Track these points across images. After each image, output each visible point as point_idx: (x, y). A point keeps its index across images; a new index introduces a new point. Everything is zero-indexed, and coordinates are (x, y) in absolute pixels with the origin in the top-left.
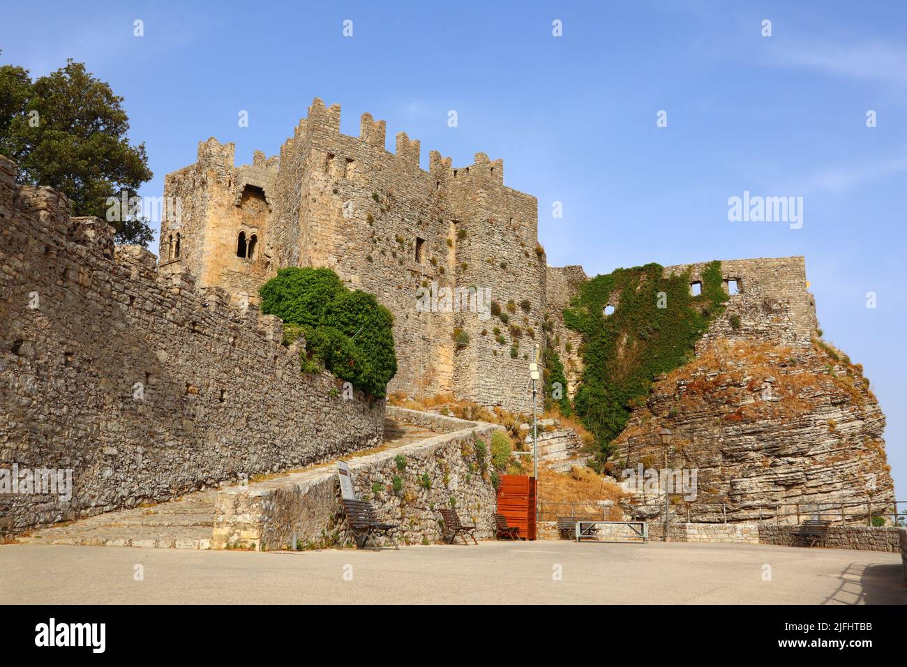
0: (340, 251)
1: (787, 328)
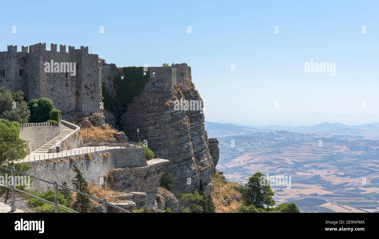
0: (48, 80)
1: (166, 86)
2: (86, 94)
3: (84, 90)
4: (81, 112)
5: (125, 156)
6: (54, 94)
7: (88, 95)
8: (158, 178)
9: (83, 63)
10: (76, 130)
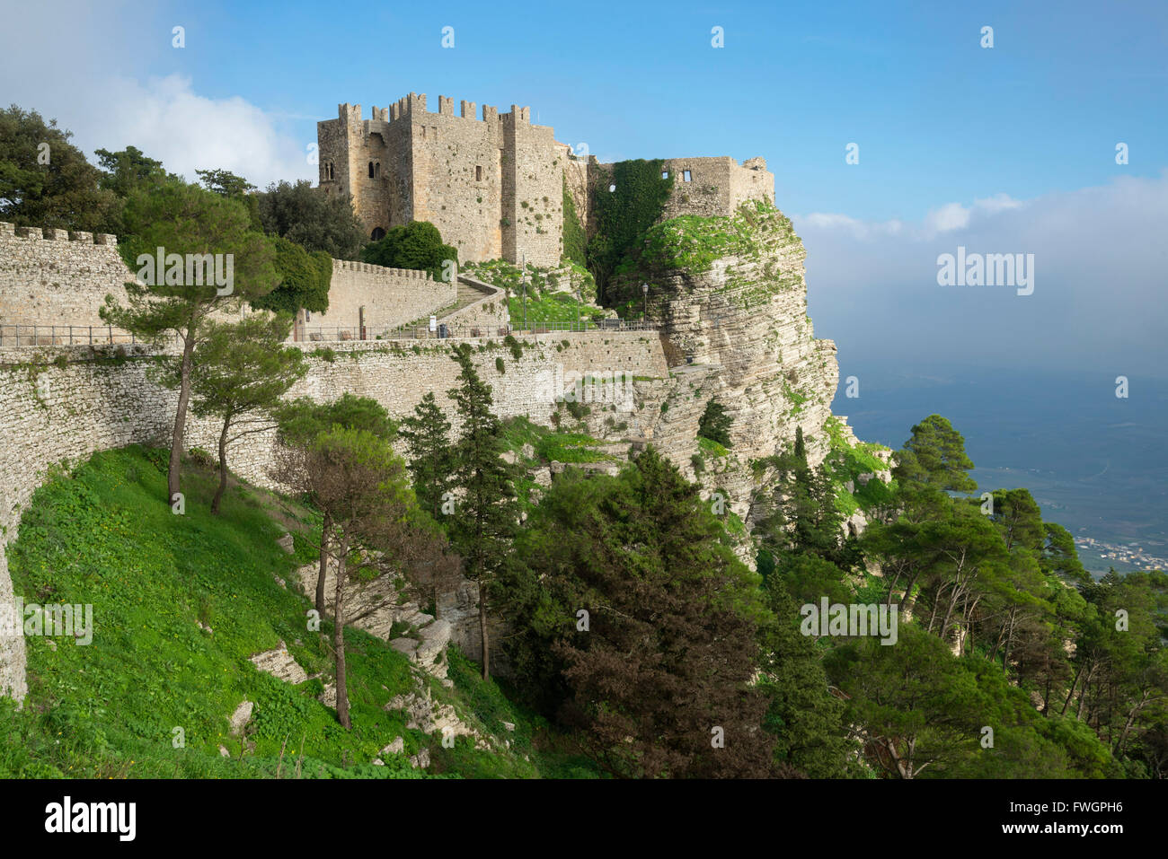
0: (432, 183)
1: (717, 204)
2: (525, 222)
3: (520, 213)
4: (515, 263)
5: (611, 353)
6: (447, 218)
7: (529, 224)
8: (697, 410)
9: (518, 146)
10: (495, 296)
